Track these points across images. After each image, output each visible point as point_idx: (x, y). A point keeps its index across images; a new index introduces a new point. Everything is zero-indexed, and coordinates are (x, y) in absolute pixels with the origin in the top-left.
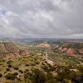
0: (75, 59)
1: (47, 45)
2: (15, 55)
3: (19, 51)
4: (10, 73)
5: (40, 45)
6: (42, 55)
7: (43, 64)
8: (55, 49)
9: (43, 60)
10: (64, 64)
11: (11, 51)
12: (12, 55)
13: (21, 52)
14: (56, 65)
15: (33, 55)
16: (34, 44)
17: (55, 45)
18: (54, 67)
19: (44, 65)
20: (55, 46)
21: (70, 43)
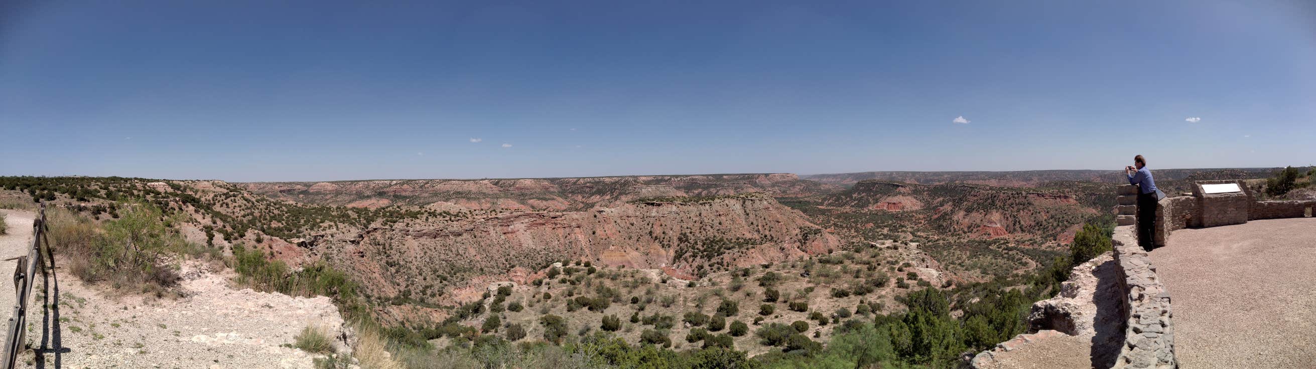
0: (1010, 253)
1: (910, 203)
2: (782, 249)
3: (798, 231)
4: (776, 321)
5: (883, 204)
6: (896, 248)
7: (900, 284)
8: (939, 219)
9: (900, 270)
10: (975, 276)
11: (767, 233)
12: (773, 252)
13: (805, 237)
14: (949, 284)
15: (857, 251)
16: (860, 200)
17: (941, 199)
18: (945, 292)
19: (907, 287)
20: (942, 205)
21: (991, 189)
